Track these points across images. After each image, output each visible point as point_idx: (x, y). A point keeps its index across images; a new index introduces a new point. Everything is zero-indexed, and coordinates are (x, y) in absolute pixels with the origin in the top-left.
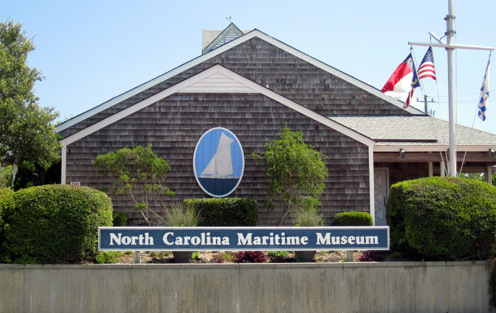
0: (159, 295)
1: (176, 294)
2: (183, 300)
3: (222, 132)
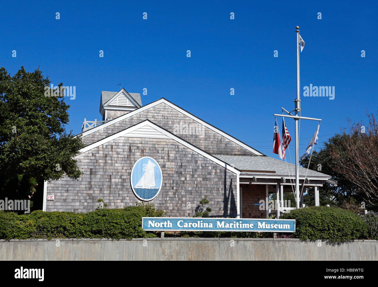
0: (177, 256)
3: (148, 159)
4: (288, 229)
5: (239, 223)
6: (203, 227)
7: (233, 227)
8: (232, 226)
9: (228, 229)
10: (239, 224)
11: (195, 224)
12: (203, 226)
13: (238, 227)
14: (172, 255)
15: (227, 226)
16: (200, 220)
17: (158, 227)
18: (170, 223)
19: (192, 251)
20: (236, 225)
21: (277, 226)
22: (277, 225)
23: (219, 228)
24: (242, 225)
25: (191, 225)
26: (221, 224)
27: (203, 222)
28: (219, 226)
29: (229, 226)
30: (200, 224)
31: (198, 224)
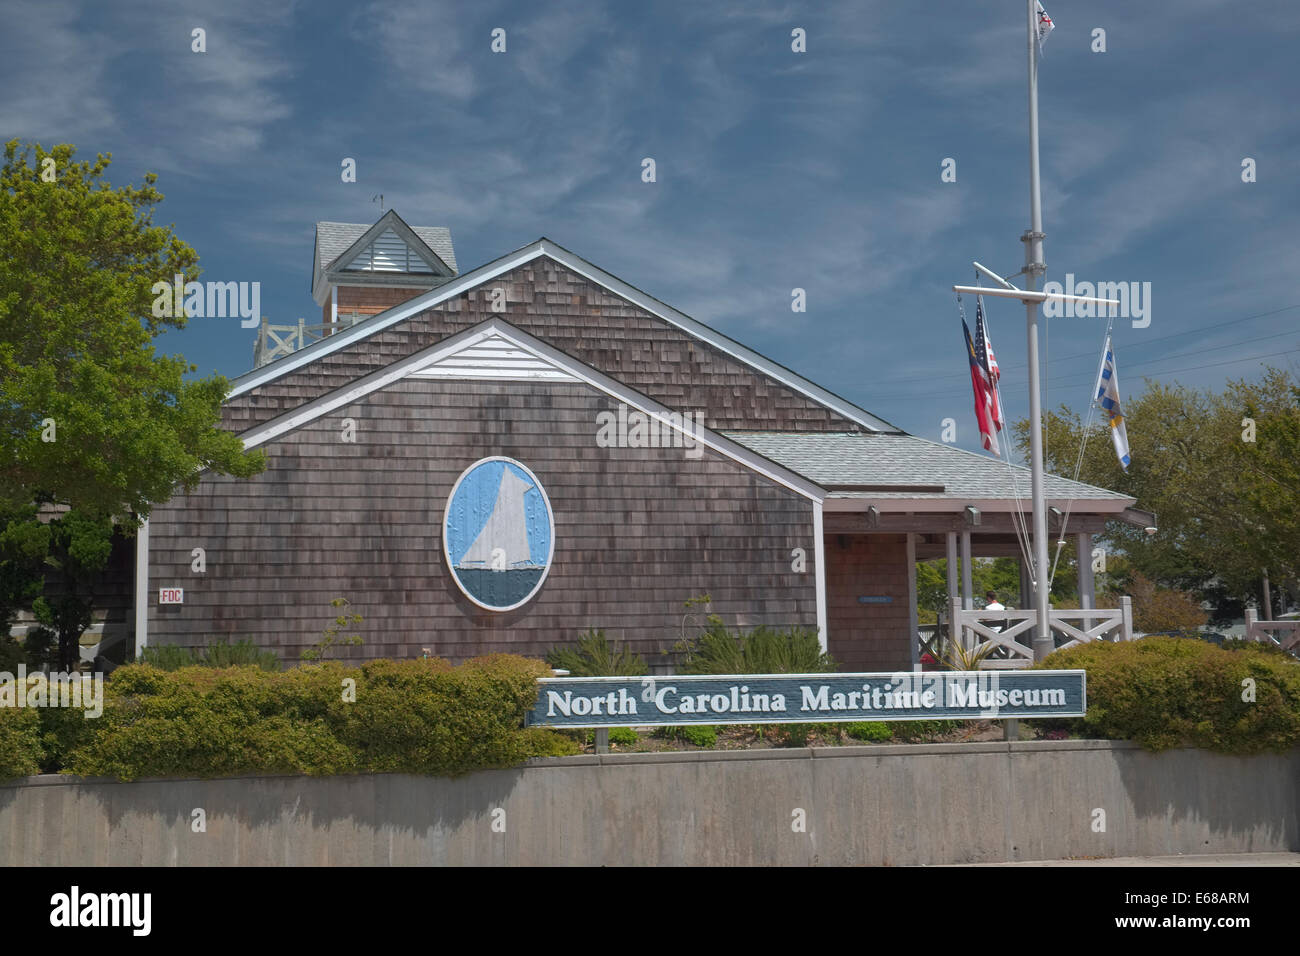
0: (658, 818)
1: (692, 816)
2: (705, 827)
3: (504, 467)
4: (1058, 708)
5: (883, 691)
6: (749, 709)
7: (860, 707)
8: (857, 703)
9: (841, 711)
10: (881, 695)
11: (720, 699)
12: (751, 706)
13: (877, 705)
14: (640, 817)
15: (840, 702)
16: (739, 684)
17: (585, 712)
18: (627, 697)
19: (715, 799)
20: (872, 699)
21: (1020, 695)
22: (1019, 692)
23: (810, 713)
24: (894, 698)
25: (707, 704)
26: (815, 695)
27: (749, 692)
28: (809, 705)
29: (847, 704)
30: (740, 701)
31: (730, 701)
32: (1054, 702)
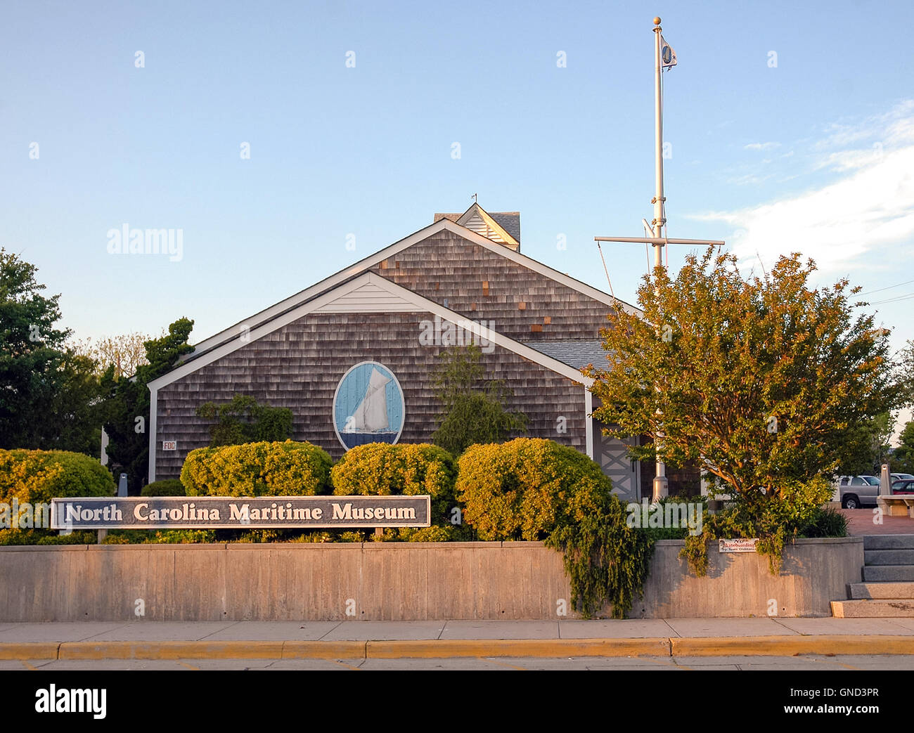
4: (409, 521)
5: (286, 508)
6: (195, 519)
9: (257, 521)
10: (284, 510)
11: (176, 512)
12: (196, 516)
13: (282, 518)
15: (256, 515)
17: (89, 519)
18: (116, 510)
20: (278, 513)
21: (382, 511)
23: (236, 521)
24: (293, 513)
25: (167, 515)
26: (240, 511)
27: (195, 508)
28: (235, 517)
29: (261, 516)
30: (189, 513)
31: (183, 513)
32: (407, 517)
